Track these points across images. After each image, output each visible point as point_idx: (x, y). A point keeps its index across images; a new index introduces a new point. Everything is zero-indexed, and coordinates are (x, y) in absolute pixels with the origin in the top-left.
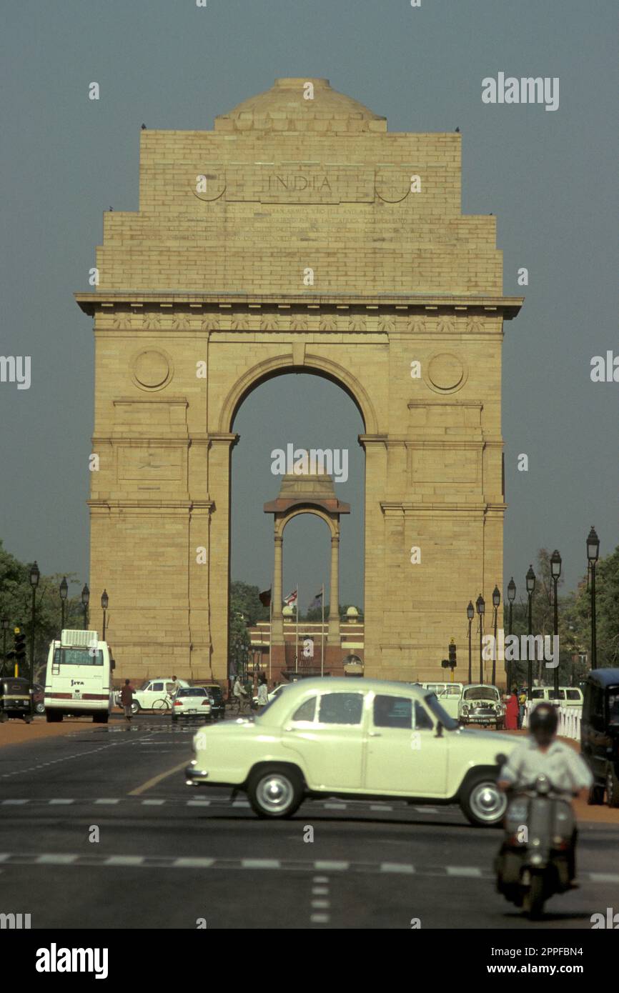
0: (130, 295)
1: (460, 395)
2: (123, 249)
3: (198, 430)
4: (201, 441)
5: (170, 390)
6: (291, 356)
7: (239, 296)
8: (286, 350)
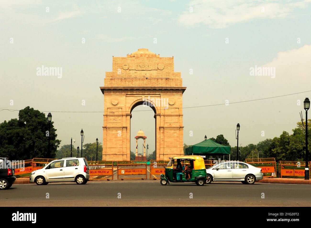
0: (111, 87)
1: (174, 106)
2: (109, 79)
3: (124, 113)
4: (124, 115)
5: (119, 106)
6: (142, 99)
7: (132, 87)
8: (141, 98)
